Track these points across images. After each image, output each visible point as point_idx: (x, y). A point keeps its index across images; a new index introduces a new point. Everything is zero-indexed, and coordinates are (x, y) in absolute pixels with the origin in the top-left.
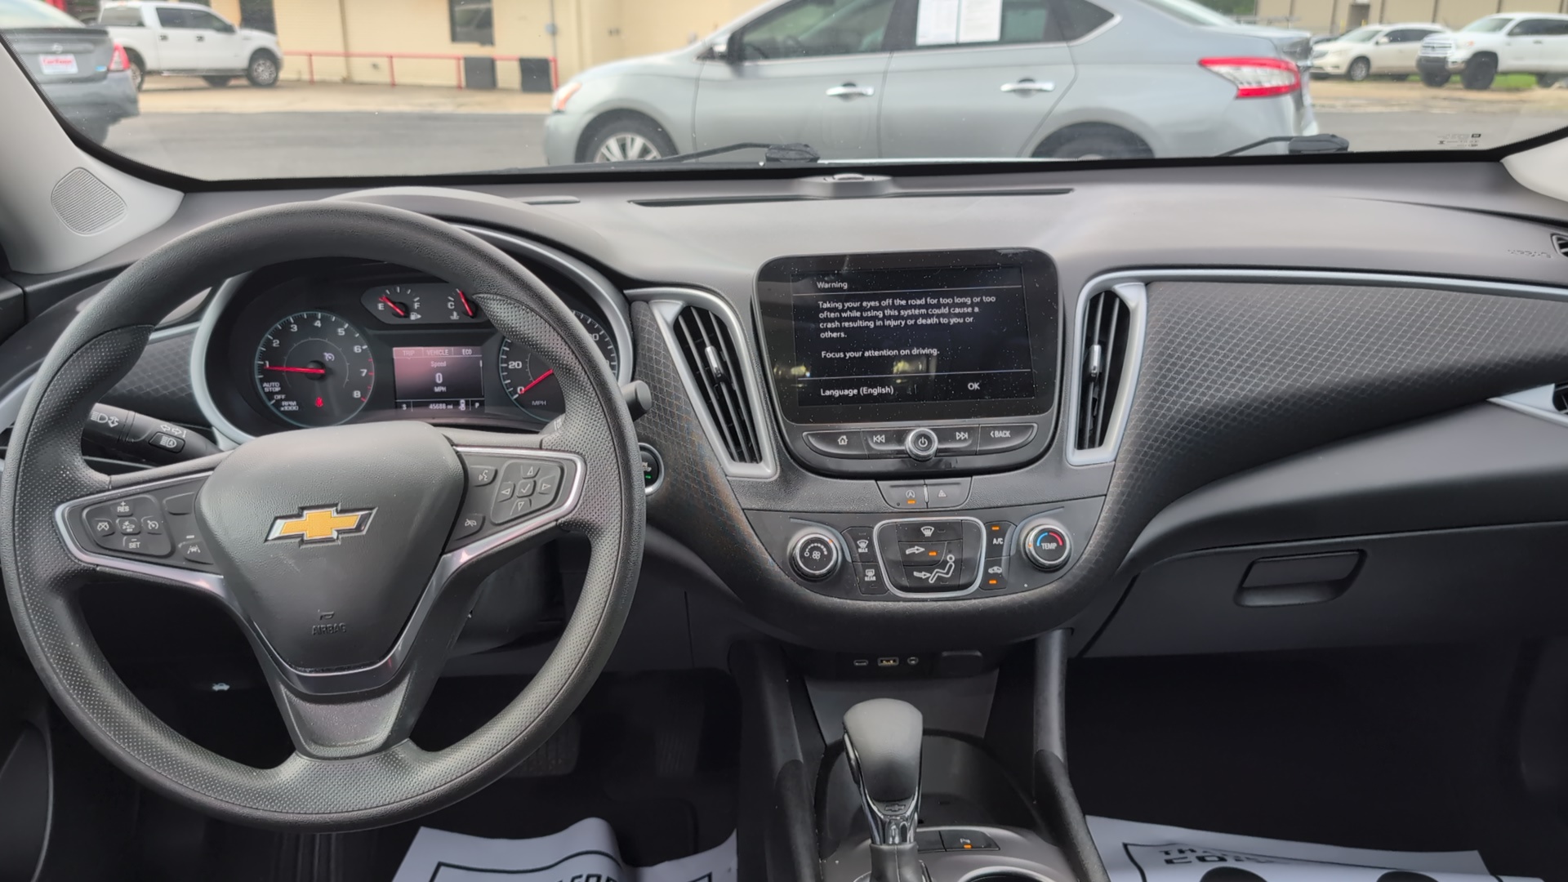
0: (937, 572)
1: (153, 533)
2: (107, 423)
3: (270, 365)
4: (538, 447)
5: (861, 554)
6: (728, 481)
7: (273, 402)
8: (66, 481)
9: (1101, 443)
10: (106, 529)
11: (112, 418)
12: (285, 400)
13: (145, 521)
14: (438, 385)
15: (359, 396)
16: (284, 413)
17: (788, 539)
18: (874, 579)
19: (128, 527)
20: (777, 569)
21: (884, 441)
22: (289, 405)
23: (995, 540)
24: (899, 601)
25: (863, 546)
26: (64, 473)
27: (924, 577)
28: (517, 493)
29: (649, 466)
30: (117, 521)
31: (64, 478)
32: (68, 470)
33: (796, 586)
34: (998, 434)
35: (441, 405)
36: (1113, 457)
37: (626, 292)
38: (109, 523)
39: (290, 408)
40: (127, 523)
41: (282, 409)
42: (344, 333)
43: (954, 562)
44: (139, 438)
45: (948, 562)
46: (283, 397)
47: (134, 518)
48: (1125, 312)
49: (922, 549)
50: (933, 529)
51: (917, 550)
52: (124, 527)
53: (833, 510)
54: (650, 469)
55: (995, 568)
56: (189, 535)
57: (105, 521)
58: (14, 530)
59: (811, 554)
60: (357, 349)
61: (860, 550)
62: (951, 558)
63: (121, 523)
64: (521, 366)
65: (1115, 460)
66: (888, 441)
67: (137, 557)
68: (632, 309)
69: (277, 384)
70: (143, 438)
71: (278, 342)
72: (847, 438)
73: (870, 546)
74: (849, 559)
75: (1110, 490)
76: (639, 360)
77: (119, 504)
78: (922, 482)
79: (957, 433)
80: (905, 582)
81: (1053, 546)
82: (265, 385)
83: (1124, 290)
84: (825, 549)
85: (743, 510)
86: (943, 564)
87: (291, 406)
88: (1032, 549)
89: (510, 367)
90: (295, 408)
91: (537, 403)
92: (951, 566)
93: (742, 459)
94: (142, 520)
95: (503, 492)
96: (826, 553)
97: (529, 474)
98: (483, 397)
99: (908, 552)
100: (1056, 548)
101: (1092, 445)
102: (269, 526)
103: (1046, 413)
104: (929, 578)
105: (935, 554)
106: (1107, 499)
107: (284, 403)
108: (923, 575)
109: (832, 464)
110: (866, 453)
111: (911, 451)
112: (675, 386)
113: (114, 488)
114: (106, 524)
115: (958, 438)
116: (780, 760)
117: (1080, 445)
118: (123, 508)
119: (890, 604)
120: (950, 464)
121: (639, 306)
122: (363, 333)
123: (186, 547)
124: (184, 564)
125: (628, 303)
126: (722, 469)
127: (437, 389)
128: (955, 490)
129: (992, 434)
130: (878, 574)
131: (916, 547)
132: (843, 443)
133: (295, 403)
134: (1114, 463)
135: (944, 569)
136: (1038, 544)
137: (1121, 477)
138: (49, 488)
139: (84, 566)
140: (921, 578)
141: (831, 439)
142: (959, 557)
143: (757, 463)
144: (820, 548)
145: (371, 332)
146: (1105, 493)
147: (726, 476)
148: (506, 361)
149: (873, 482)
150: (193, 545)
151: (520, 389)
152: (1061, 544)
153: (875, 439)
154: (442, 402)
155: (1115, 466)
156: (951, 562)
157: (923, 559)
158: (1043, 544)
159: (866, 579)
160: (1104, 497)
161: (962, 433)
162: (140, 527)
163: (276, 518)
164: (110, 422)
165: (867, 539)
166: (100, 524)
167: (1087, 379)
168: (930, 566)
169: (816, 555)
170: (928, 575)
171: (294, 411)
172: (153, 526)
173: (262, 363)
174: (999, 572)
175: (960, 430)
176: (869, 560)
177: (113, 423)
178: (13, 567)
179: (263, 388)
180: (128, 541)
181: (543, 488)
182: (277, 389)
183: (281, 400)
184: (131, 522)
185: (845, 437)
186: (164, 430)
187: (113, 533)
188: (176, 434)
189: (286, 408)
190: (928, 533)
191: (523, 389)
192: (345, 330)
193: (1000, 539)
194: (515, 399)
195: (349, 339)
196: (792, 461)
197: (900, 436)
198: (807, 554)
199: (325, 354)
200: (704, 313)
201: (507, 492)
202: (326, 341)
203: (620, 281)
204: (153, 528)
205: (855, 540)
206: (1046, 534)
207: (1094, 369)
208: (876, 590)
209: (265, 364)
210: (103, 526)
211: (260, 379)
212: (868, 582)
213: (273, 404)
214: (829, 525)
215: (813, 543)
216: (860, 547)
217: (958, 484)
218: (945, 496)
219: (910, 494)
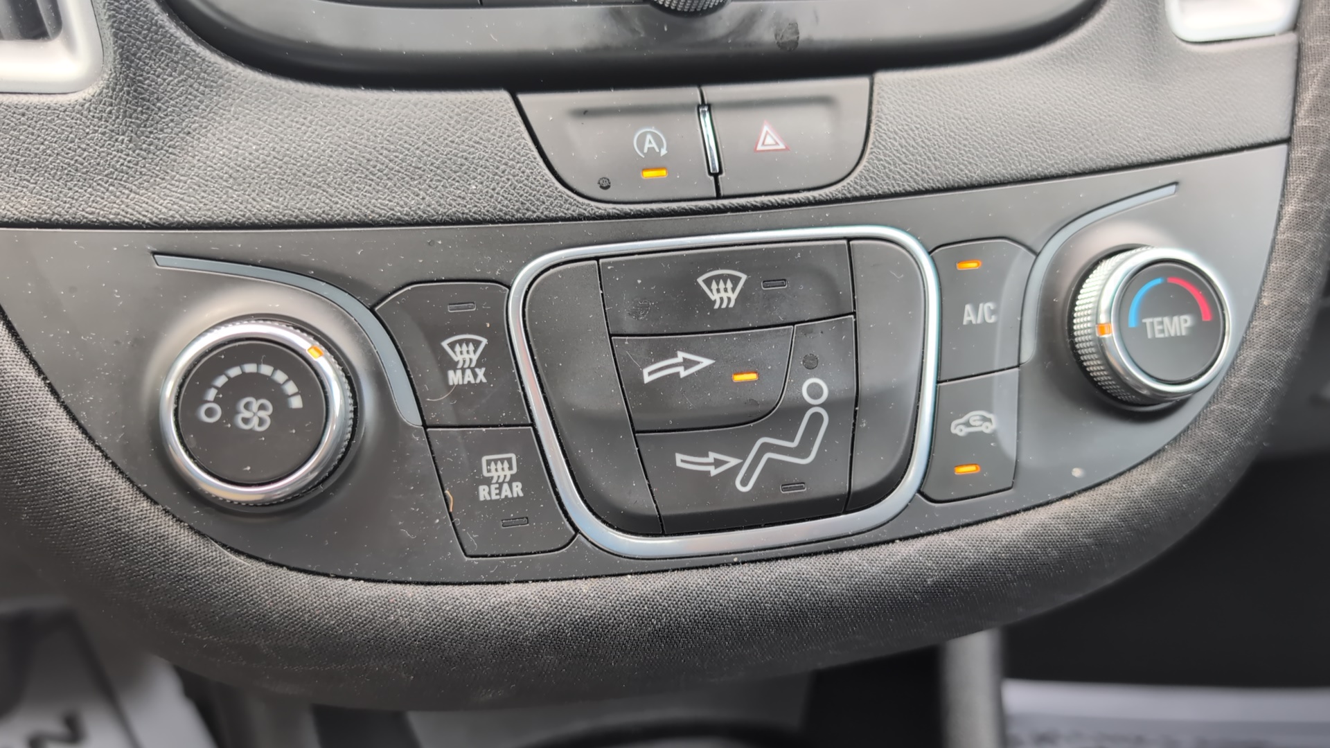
0: (766, 448)
5: (459, 392)
20: (102, 474)
23: (968, 308)
24: (621, 574)
33: (185, 540)
43: (828, 406)
45: (805, 406)
53: (337, 213)
55: (974, 416)
59: (230, 412)
61: (454, 378)
65: (1295, 26)
73: (497, 357)
74: (410, 415)
75: (1300, 123)
78: (690, 94)
80: (639, 500)
81: (1180, 325)
84: (292, 386)
86: (787, 418)
88: (1112, 340)
92: (817, 418)
96: (297, 402)
100: (1191, 329)
104: (736, 469)
105: (752, 376)
106: (1294, 154)
108: (709, 463)
119: (584, 587)
120: (794, 28)
128: (813, 124)
130: (534, 471)
134: (1292, 38)
136: (1132, 322)
140: (705, 477)
142: (845, 386)
143: (40, 37)
144: (269, 380)
146: (1284, 133)
149: (501, 97)
152: (1208, 319)
155: (1299, 44)
157: (718, 401)
158: (1148, 321)
159: (483, 493)
160: (1284, 147)
165: (481, 330)
168: (738, 425)
169: (253, 416)
174: (987, 428)
176: (495, 415)
190: (723, 295)
193: (986, 307)
198: (209, 411)
205: (434, 336)
206: (1158, 281)
208: (530, 535)
212: (491, 505)
214: (322, 275)
215: (240, 363)
216: (453, 365)
217: (824, 101)
218: (782, 146)
219: (650, 143)
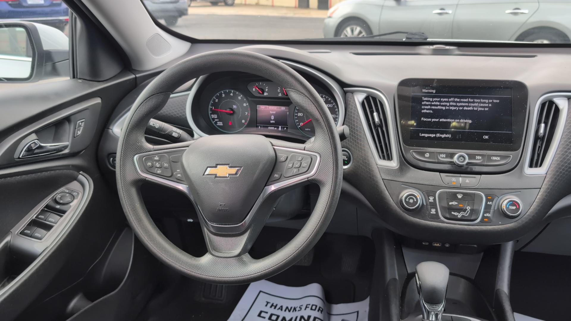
0: (462, 213)
1: (166, 168)
2: (155, 126)
3: (214, 108)
4: (304, 149)
5: (430, 202)
6: (378, 167)
7: (214, 122)
8: (139, 147)
9: (540, 166)
10: (150, 165)
11: (157, 125)
12: (219, 121)
13: (164, 163)
14: (272, 120)
15: (244, 122)
16: (218, 126)
17: (400, 193)
18: (435, 213)
19: (158, 165)
20: (395, 205)
21: (445, 157)
22: (220, 123)
23: (488, 202)
24: (444, 223)
25: (431, 199)
26: (138, 144)
27: (456, 215)
28: (294, 166)
29: (347, 158)
30: (154, 163)
31: (138, 146)
32: (140, 143)
33: (401, 212)
34: (494, 158)
35: (272, 128)
36: (545, 172)
37: (345, 89)
38: (152, 163)
39: (220, 125)
40: (157, 164)
41: (217, 125)
42: (240, 98)
43: (470, 210)
44: (165, 132)
45: (467, 210)
46: (218, 120)
47: (160, 162)
48: (557, 110)
49: (456, 203)
50: (462, 195)
51: (454, 203)
52: (156, 165)
53: (420, 183)
54: (347, 159)
55: (488, 214)
56: (178, 170)
57: (150, 162)
58: (120, 163)
59: (409, 200)
60: (245, 105)
61: (430, 201)
62: (469, 208)
63: (156, 163)
64: (302, 115)
65: (546, 174)
66: (446, 157)
67: (160, 176)
68: (346, 96)
69: (216, 115)
70: (167, 132)
71: (217, 100)
72: (429, 154)
73: (435, 199)
74: (425, 204)
75: (543, 186)
76: (347, 116)
77: (155, 157)
78: (459, 175)
79: (477, 156)
80: (448, 216)
81: (514, 208)
82: (212, 115)
83: (557, 101)
84: (415, 199)
85: (383, 179)
86: (465, 210)
87: (220, 124)
88: (505, 208)
89: (298, 115)
90: (222, 125)
91: (307, 129)
92: (468, 211)
93: (384, 159)
94: (163, 163)
95: (289, 165)
96: (415, 200)
97: (299, 159)
98: (288, 126)
99: (450, 203)
100: (515, 209)
101: (536, 166)
102: (205, 170)
103: (517, 151)
104: (458, 215)
105: (462, 206)
106: (541, 190)
107: (218, 122)
108: (456, 214)
109: (421, 164)
110: (436, 161)
111: (456, 162)
112: (360, 127)
113: (154, 151)
114: (150, 163)
115: (476, 158)
116: (389, 277)
117: (531, 166)
118: (157, 158)
119: (441, 224)
120: (472, 169)
121: (349, 95)
122: (247, 99)
123: (177, 174)
124: (175, 180)
125: (345, 93)
126: (376, 162)
127: (272, 122)
128: (473, 180)
129: (492, 158)
130: (437, 211)
131: (454, 202)
132: (427, 156)
133: (222, 123)
134: (546, 175)
135: (465, 212)
136: (507, 206)
137: (549, 181)
138: (133, 149)
139: (142, 178)
140: (455, 215)
141: (422, 154)
142: (472, 208)
143: (390, 161)
144: (413, 198)
145: (250, 99)
146: (540, 187)
147: (377, 165)
148: (297, 113)
149: (438, 173)
150: (179, 174)
151: (301, 124)
152: (518, 207)
153: (441, 155)
154: (273, 127)
155: (546, 176)
156: (468, 210)
157: (457, 207)
158: (510, 207)
159: (431, 213)
160: (539, 189)
161: (479, 157)
162: (162, 165)
163: (208, 167)
164: (156, 126)
165: (433, 196)
166: (149, 163)
167: (537, 138)
168: (459, 210)
169: (411, 201)
170: (458, 214)
171: (221, 126)
172: (166, 165)
173: (212, 107)
174: (489, 216)
175: (478, 155)
176: (433, 205)
177: (157, 126)
178: (120, 176)
179: (211, 117)
180: (157, 170)
181: (304, 165)
182: (216, 117)
183: (217, 121)
184: (159, 163)
185: (428, 154)
186: (174, 130)
187: (152, 167)
188: (178, 132)
189: (219, 124)
190: (460, 196)
191: (302, 124)
192: (241, 97)
193: (491, 202)
194: (299, 128)
195: (242, 101)
196: (405, 161)
197: (452, 155)
198: (407, 200)
199: (233, 106)
200: (374, 99)
201: (291, 165)
202: (234, 101)
203: (342, 85)
204: (166, 166)
205: (428, 196)
206: (512, 202)
207: (541, 134)
208: (435, 217)
209: (212, 108)
210: (149, 164)
211: (211, 113)
212: (432, 214)
213: (214, 123)
214: (418, 189)
215: (411, 196)
216: (430, 199)
217: (475, 177)
218: (469, 182)
219: (454, 180)
